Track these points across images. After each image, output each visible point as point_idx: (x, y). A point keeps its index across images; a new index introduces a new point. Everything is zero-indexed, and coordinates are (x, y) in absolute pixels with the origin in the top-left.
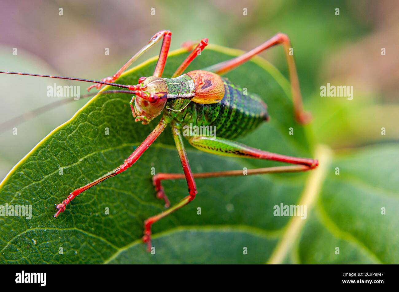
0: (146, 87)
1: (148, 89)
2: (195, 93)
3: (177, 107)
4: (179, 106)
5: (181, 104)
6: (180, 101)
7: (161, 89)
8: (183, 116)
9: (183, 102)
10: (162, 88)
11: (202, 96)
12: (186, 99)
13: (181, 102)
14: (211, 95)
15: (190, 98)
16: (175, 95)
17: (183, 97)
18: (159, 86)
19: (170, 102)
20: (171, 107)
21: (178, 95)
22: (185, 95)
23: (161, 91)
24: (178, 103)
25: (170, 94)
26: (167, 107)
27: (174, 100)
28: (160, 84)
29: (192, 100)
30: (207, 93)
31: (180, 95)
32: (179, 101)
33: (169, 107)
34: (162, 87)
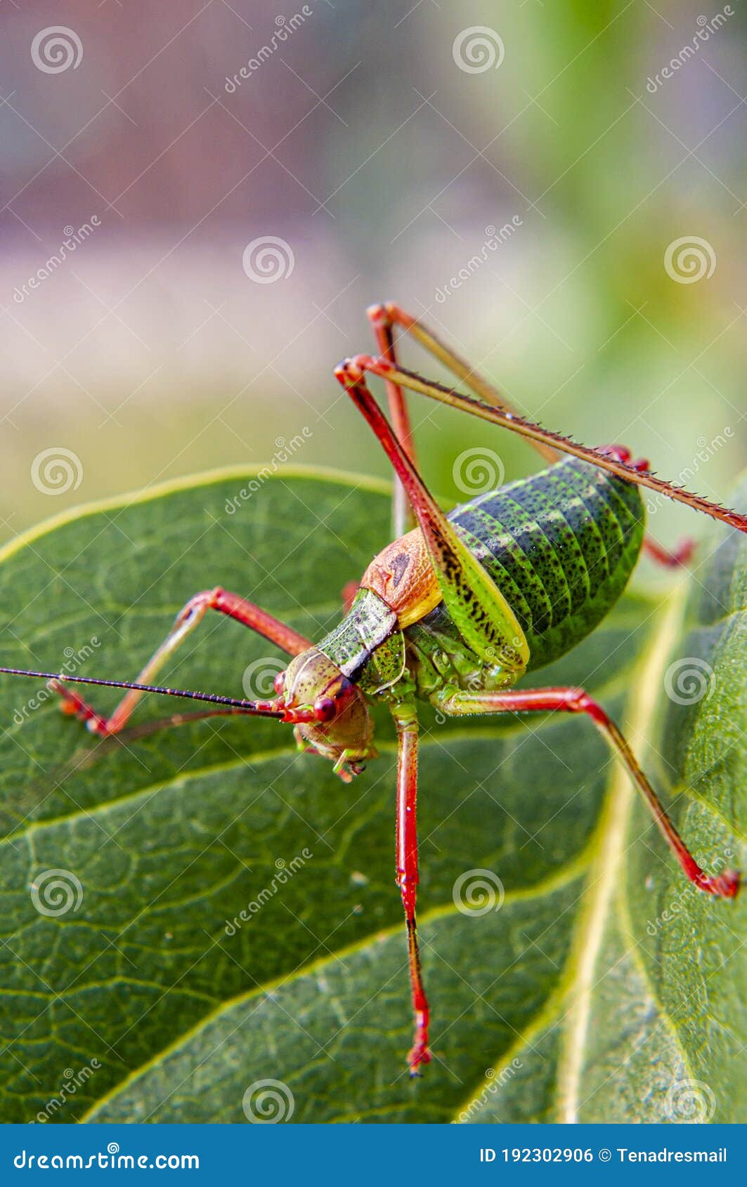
0: (294, 697)
1: (300, 698)
2: (391, 611)
3: (389, 671)
4: (390, 667)
5: (389, 658)
6: (382, 656)
7: (325, 676)
8: (432, 670)
9: (389, 651)
10: (325, 673)
11: (410, 598)
12: (389, 641)
13: (386, 655)
14: (426, 575)
15: (392, 630)
16: (359, 654)
17: (377, 642)
18: (315, 674)
19: (363, 677)
20: (378, 684)
21: (365, 647)
22: (379, 636)
23: (327, 681)
24: (383, 664)
25: (344, 663)
26: (368, 692)
27: (365, 667)
28: (315, 670)
29: (403, 626)
30: (412, 584)
31: (369, 646)
32: (379, 659)
33: (372, 687)
34: (324, 670)
